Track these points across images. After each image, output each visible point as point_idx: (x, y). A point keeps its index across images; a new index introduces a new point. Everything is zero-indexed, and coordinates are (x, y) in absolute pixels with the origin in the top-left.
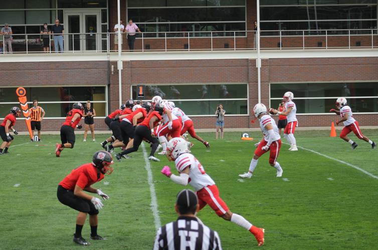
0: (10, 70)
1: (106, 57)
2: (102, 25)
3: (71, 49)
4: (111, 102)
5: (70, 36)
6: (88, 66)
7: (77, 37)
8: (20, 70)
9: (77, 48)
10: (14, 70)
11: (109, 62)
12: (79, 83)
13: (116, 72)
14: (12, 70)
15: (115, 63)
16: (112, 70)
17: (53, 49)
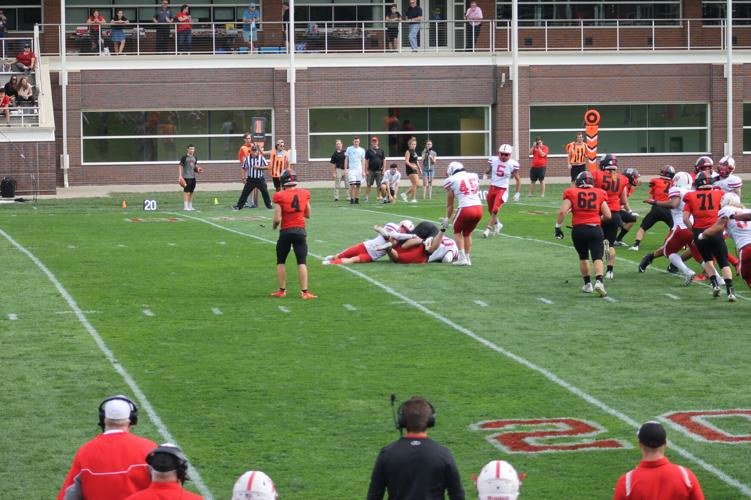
0: (337, 80)
1: (491, 58)
2: (456, 6)
3: (432, 44)
4: (499, 133)
5: (432, 25)
6: (463, 74)
7: (443, 26)
8: (353, 79)
9: (443, 43)
10: (345, 79)
11: (495, 68)
12: (448, 102)
13: (509, 83)
14: (341, 80)
15: (506, 69)
16: (503, 80)
17: (406, 43)
